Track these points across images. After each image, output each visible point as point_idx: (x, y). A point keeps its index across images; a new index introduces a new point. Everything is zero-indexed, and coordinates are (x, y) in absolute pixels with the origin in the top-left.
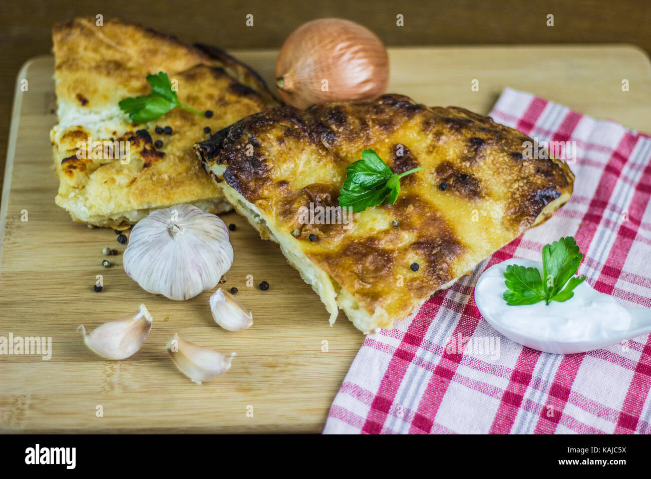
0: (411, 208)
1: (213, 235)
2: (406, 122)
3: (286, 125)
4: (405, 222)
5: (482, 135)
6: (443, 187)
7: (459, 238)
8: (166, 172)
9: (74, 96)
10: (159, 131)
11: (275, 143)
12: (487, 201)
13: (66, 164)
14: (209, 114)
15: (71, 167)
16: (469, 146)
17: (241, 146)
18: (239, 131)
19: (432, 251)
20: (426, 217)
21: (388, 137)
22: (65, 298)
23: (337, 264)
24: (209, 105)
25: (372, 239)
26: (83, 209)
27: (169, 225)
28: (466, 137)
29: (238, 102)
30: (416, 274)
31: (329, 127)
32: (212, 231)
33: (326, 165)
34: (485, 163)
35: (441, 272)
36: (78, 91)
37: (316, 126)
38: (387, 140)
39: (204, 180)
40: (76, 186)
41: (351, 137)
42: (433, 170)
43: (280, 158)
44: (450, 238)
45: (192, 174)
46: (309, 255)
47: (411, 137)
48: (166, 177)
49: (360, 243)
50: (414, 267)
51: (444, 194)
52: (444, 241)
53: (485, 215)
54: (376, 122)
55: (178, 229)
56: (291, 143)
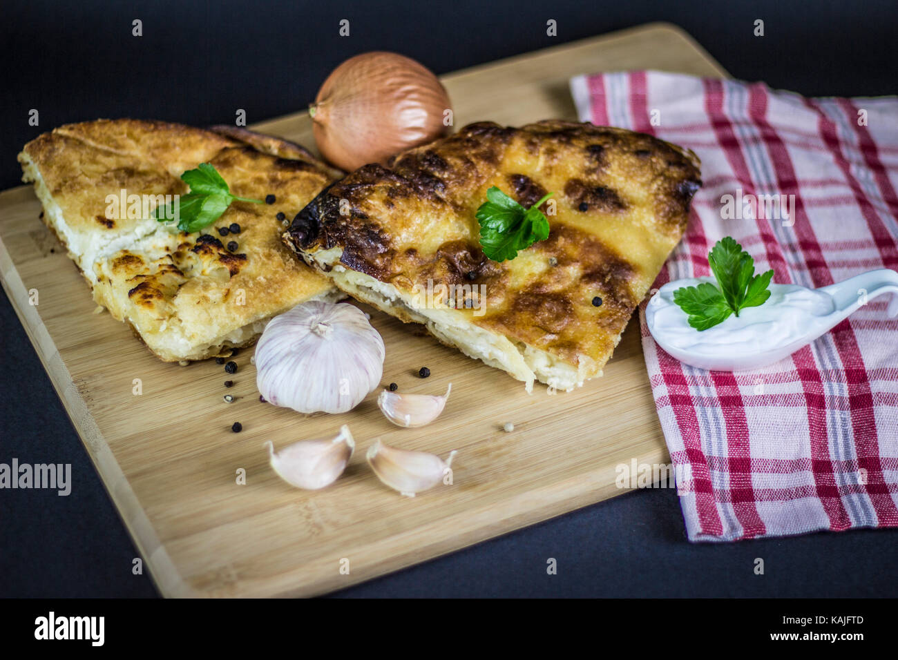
0: (561, 241)
1: (361, 325)
2: (506, 150)
3: (385, 185)
4: (562, 256)
5: (595, 141)
6: (582, 207)
7: (625, 258)
8: (260, 275)
9: (93, 220)
10: (224, 231)
11: (383, 209)
12: (633, 210)
13: (137, 296)
14: (271, 200)
15: (145, 297)
16: (588, 157)
17: (346, 221)
18: (334, 205)
19: (604, 280)
20: (581, 245)
21: (498, 170)
23: (514, 323)
24: (263, 191)
25: (538, 285)
26: (183, 341)
27: (310, 326)
28: (580, 147)
29: (295, 178)
30: (599, 310)
31: (433, 176)
32: (358, 321)
33: (448, 218)
34: (612, 171)
35: (624, 300)
36: (96, 213)
37: (419, 178)
38: (499, 174)
40: (161, 318)
41: (462, 179)
42: (562, 193)
43: (397, 224)
44: (616, 260)
45: (289, 270)
46: (479, 323)
47: (520, 164)
48: (262, 279)
49: (527, 294)
50: (597, 302)
51: (586, 215)
52: (612, 266)
53: (638, 225)
54: (478, 157)
56: (400, 203)
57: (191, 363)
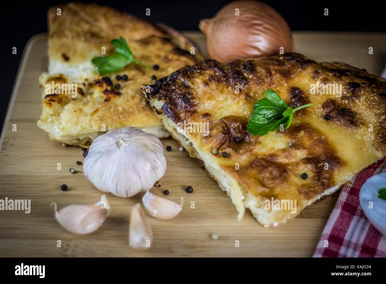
0: (302, 133)
1: (150, 148)
2: (300, 72)
3: (210, 73)
4: (298, 143)
5: (358, 81)
6: (327, 118)
7: (339, 155)
8: (121, 106)
9: (59, 55)
10: (119, 78)
11: (202, 86)
12: (361, 128)
13: (48, 99)
14: (156, 68)
15: (51, 100)
16: (348, 89)
17: (175, 87)
18: (175, 77)
19: (318, 165)
20: (314, 139)
21: (286, 82)
22: (39, 194)
23: (244, 174)
24: (156, 62)
25: (273, 156)
26: (57, 130)
27: (117, 139)
28: (345, 82)
29: (178, 60)
30: (304, 182)
31: (242, 75)
32: (150, 145)
33: (239, 102)
34: (359, 101)
35: (325, 181)
36: (63, 51)
37: (232, 74)
38: (285, 85)
39: (149, 112)
40: (54, 114)
41: (260, 81)
42: (320, 106)
43: (205, 97)
44: (332, 155)
45: (140, 108)
46: (224, 168)
47: (304, 82)
48: (120, 109)
49: (262, 159)
50: (304, 176)
51: (328, 123)
52: (328, 158)
53: (359, 138)
54: (278, 71)
55: (123, 142)
56: (213, 85)
57: (68, 146)
